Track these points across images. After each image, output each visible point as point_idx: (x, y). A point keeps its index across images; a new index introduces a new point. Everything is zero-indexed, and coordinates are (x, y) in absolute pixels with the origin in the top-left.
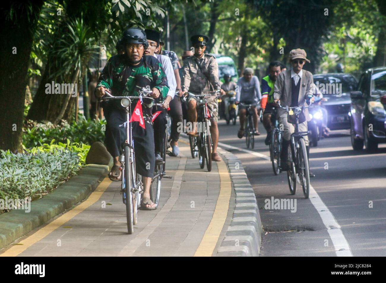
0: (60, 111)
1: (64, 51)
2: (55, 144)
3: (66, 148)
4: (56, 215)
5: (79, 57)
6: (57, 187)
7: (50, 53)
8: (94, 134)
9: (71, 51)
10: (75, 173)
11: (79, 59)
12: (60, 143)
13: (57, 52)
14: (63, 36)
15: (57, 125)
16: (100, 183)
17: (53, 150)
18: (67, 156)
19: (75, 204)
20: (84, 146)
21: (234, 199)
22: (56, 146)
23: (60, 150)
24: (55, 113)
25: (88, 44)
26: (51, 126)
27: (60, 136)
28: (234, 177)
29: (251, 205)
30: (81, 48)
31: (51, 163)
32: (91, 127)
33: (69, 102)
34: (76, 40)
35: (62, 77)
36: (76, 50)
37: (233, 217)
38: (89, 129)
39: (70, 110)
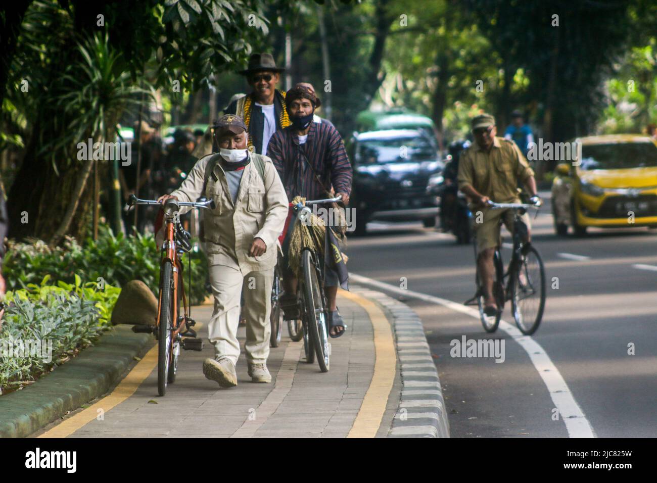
0: (63, 219)
1: (71, 99)
2: (51, 285)
3: (72, 293)
4: (50, 423)
5: (101, 110)
6: (52, 369)
7: (43, 101)
8: (130, 265)
9: (84, 98)
10: (90, 342)
11: (101, 114)
12: (61, 283)
13: (57, 100)
14: (69, 68)
15: (55, 247)
16: (139, 361)
17: (45, 297)
18: (73, 308)
19: (87, 402)
20: (109, 289)
21: (399, 392)
22: (54, 288)
23: (60, 298)
24: (51, 222)
25: (118, 85)
26: (45, 249)
27: (62, 269)
28: (403, 351)
29: (431, 403)
30: (105, 94)
31: (42, 322)
32: (124, 250)
33: (81, 201)
34: (94, 76)
35: (65, 150)
36: (94, 95)
37: (392, 427)
38: (120, 255)
39: (83, 217)
